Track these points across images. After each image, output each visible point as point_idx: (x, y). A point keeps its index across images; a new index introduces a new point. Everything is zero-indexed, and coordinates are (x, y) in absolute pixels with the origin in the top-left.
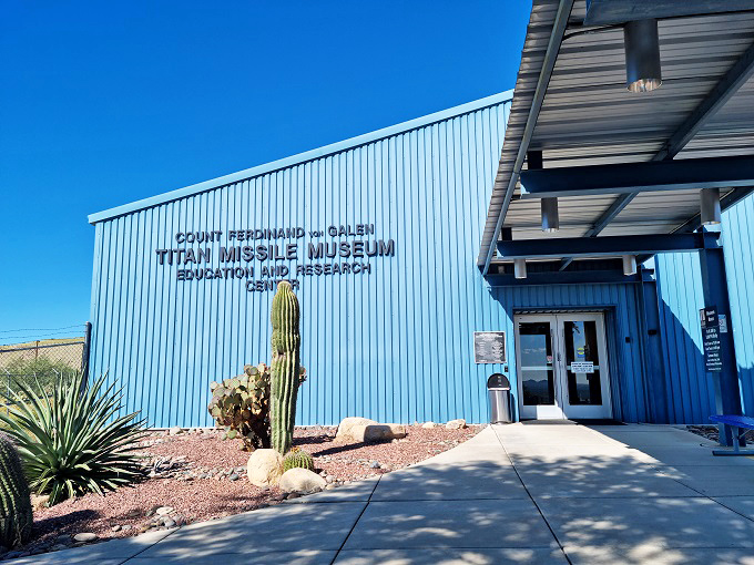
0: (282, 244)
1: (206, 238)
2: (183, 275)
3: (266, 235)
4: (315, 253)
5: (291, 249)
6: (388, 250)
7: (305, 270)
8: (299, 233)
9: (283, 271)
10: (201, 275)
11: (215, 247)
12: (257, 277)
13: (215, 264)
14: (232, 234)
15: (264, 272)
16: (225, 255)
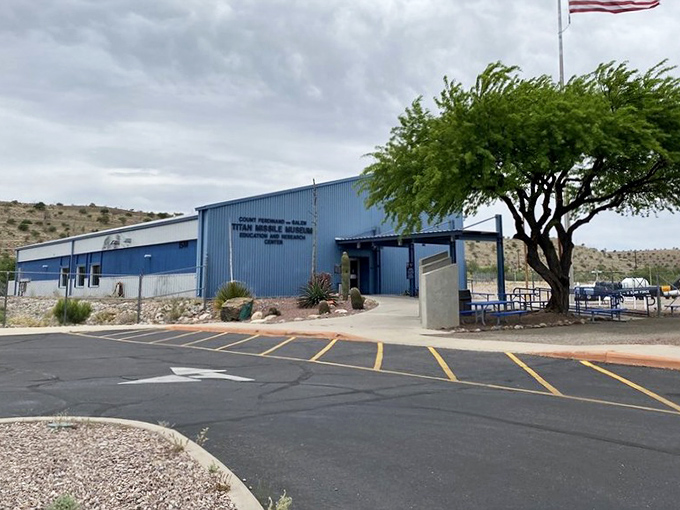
0: (277, 225)
1: (251, 220)
2: (242, 235)
3: (272, 221)
4: (288, 230)
5: (280, 228)
6: (310, 231)
7: (284, 237)
8: (282, 222)
9: (277, 236)
10: (249, 236)
11: (254, 224)
12: (268, 238)
13: (254, 231)
14: (260, 220)
15: (271, 236)
16: (258, 228)
